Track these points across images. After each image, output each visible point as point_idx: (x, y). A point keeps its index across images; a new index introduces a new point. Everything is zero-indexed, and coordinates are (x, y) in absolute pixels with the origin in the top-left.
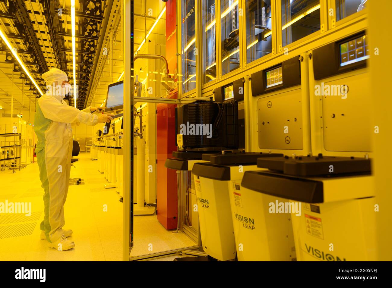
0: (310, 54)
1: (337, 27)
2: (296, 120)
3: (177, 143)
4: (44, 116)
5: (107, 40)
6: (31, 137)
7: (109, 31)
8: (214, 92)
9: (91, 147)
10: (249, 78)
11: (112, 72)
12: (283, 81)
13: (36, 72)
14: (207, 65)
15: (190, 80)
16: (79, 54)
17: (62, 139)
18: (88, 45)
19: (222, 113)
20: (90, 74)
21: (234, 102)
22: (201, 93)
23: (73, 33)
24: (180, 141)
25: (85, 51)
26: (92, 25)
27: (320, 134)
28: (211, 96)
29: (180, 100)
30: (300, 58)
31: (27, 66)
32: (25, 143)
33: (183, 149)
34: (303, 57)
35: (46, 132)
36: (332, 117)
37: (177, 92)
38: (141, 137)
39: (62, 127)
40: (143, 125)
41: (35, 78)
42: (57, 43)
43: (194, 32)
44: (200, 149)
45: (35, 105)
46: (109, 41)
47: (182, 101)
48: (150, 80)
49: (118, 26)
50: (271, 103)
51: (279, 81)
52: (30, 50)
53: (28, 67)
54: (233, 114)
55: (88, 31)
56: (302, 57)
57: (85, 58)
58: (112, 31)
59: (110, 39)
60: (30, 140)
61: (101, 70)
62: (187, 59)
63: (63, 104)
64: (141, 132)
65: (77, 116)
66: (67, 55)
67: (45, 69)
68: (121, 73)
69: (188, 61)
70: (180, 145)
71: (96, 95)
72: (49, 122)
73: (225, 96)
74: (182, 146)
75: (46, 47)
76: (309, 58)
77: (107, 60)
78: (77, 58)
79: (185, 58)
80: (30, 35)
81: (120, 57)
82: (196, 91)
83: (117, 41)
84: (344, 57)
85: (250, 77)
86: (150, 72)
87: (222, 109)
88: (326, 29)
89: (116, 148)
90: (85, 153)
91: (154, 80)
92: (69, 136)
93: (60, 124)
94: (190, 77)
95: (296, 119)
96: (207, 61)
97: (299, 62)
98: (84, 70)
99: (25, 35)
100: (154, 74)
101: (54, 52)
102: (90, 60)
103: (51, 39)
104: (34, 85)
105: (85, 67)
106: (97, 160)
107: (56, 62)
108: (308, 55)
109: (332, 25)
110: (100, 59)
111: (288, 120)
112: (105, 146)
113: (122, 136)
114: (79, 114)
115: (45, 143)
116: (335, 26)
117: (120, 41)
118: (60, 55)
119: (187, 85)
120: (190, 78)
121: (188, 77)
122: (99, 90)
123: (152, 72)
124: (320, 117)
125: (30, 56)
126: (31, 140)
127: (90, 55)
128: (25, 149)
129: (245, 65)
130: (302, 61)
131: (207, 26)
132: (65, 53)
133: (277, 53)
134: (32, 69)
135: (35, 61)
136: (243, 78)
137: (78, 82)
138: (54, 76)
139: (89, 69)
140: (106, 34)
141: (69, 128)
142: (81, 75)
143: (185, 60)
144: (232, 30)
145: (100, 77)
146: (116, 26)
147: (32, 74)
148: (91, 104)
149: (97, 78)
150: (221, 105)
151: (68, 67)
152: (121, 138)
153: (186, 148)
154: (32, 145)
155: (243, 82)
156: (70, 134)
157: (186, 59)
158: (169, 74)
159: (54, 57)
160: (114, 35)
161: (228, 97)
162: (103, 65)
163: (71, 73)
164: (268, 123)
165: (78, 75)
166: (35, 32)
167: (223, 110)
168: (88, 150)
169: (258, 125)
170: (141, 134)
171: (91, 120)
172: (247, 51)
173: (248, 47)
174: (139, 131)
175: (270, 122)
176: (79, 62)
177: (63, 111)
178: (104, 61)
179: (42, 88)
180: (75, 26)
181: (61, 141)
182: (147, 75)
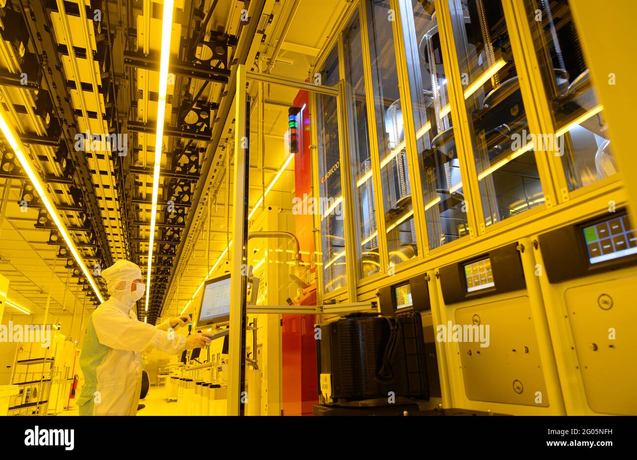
0: (535, 240)
1: (571, 201)
2: (527, 351)
3: (321, 390)
4: (99, 342)
5: (203, 204)
6: (70, 364)
7: (207, 192)
8: (378, 294)
9: (168, 378)
10: (436, 275)
11: (209, 251)
12: (495, 281)
13: (92, 257)
14: (363, 238)
15: (334, 262)
16: (159, 228)
17: (125, 380)
18: (175, 214)
19: (396, 335)
20: (173, 257)
21: (415, 314)
22: (356, 294)
23: (155, 199)
24: (326, 387)
25: (169, 224)
26: (182, 186)
27: (576, 378)
28: (373, 300)
29: (322, 307)
30: (518, 247)
31: (79, 249)
32: (59, 374)
33: (331, 401)
34: (524, 245)
35: (99, 368)
36: (593, 348)
37: (315, 289)
38: (256, 368)
39: (125, 359)
40: (258, 343)
41: (89, 265)
42: (128, 210)
43: (340, 188)
44: (363, 402)
45: (82, 306)
46: (207, 205)
47: (325, 309)
48: (271, 262)
49: (220, 183)
50: (479, 318)
51: (487, 281)
52: (87, 226)
53: (80, 251)
54: (414, 336)
55: (176, 194)
56: (522, 245)
57: (169, 233)
58: (212, 190)
59: (207, 202)
60: (67, 368)
61: (191, 248)
62: (330, 234)
63: (130, 318)
64: (255, 357)
65: (153, 338)
66: (142, 230)
67: (105, 250)
68: (222, 252)
69: (331, 239)
70: (326, 394)
71: (181, 287)
72: (106, 350)
73: (398, 301)
74: (330, 395)
75: (111, 219)
76: (534, 248)
77: (201, 233)
78: (157, 233)
79: (327, 234)
80: (90, 201)
81: (222, 227)
82: (347, 290)
83: (218, 204)
84: (594, 248)
85: (437, 272)
86: (271, 250)
87: (396, 327)
88: (555, 203)
89: (212, 387)
90: (156, 387)
91: (277, 262)
92: (137, 373)
93: (122, 353)
94: (335, 256)
95: (527, 349)
96: (362, 229)
97: (517, 253)
98: (166, 250)
99: (82, 205)
100: (276, 252)
101: (122, 226)
102: (176, 236)
103: (120, 208)
104: (86, 277)
105: (167, 246)
106: (176, 401)
107: (123, 240)
108: (532, 244)
109: (564, 197)
110: (190, 232)
111: (514, 350)
112: (191, 380)
113: (224, 367)
114: (155, 335)
115: (95, 388)
116: (568, 199)
117: (224, 205)
118: (130, 228)
119: (330, 268)
120: (335, 259)
121: (332, 257)
122: (187, 279)
123: (274, 250)
124: (571, 349)
125: (86, 234)
126: (69, 368)
127: (176, 229)
128: (58, 385)
129: (427, 252)
130: (523, 252)
131: (358, 180)
132: (138, 227)
133: (478, 236)
134: (85, 253)
135: (92, 241)
136: (426, 274)
137: (154, 269)
138: (121, 273)
139: (173, 249)
140: (203, 196)
141: (137, 359)
142: (160, 259)
143: (327, 237)
144: (401, 196)
145: (189, 258)
146: (218, 184)
147: (85, 260)
148: (172, 301)
149: (185, 260)
150: (393, 320)
151: (141, 247)
152: (221, 370)
153: (338, 401)
154: (70, 377)
155: (427, 281)
156: (138, 368)
157: (329, 236)
158: (300, 252)
159: (122, 233)
160: (215, 196)
161: (403, 303)
162: (195, 240)
163: (146, 256)
164: (478, 352)
165: (155, 259)
166: (97, 199)
167: (397, 330)
168: (162, 382)
169: (461, 355)
170: (254, 361)
171: (175, 344)
172: (426, 212)
173: (427, 207)
174: (251, 357)
175: (480, 351)
176: (160, 240)
177: (131, 331)
178: (197, 234)
179: (97, 280)
180: (158, 190)
181: (122, 383)
182: (266, 254)
